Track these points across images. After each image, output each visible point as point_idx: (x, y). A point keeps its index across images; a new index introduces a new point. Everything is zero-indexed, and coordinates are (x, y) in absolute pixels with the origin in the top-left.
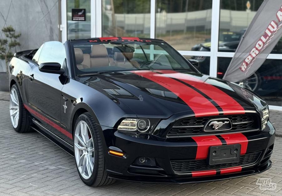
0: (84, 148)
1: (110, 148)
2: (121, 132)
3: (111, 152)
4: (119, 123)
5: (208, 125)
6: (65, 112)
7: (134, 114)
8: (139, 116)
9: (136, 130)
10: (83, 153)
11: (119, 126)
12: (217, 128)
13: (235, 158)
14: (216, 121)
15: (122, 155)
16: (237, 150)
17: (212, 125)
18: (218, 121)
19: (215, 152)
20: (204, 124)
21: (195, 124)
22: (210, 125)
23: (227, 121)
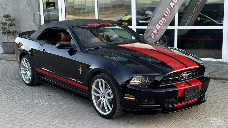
0: (101, 95)
1: (125, 95)
2: (132, 85)
3: (126, 97)
4: (130, 80)
5: (181, 76)
6: (81, 73)
7: (140, 73)
8: (143, 75)
9: (140, 83)
10: (99, 98)
11: (131, 82)
12: (185, 78)
13: (196, 94)
14: (185, 73)
15: (134, 99)
16: (197, 89)
17: (183, 76)
18: (186, 73)
19: (187, 92)
20: (179, 76)
21: (174, 76)
22: (182, 76)
23: (190, 73)
